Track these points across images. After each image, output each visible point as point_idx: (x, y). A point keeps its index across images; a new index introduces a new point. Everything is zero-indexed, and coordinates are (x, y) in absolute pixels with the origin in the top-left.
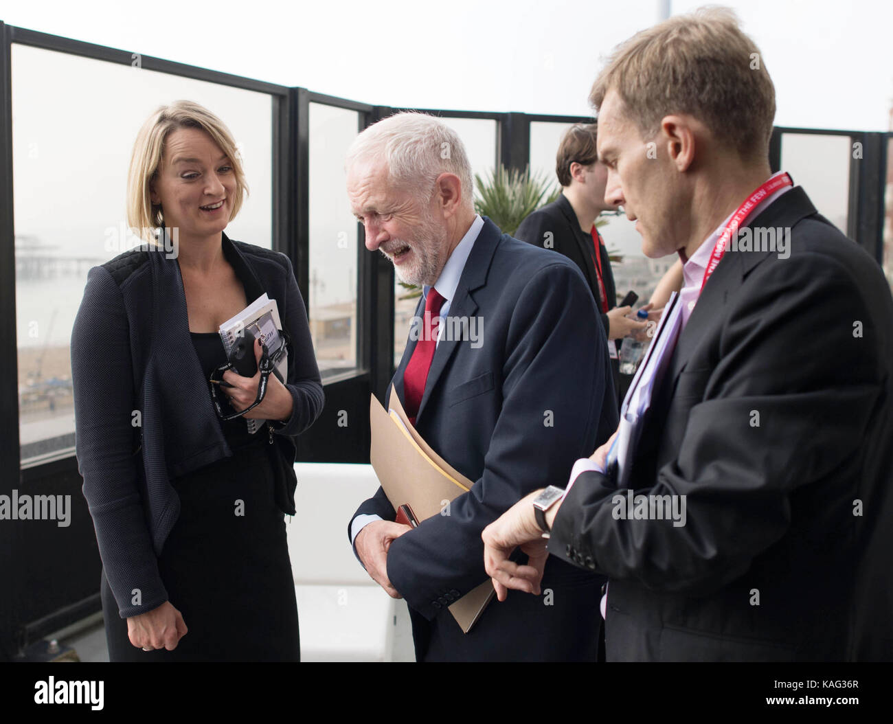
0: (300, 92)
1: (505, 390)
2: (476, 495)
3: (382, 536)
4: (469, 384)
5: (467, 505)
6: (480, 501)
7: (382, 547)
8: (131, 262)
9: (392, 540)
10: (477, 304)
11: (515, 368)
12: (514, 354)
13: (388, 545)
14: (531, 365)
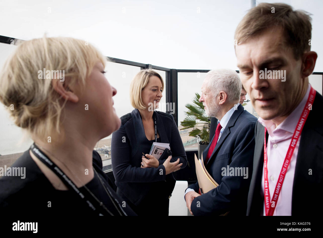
0: (149, 66)
1: (232, 159)
2: (218, 189)
3: (192, 196)
4: (223, 155)
5: (215, 193)
6: (218, 191)
7: (192, 199)
8: (126, 119)
9: (195, 198)
10: (230, 131)
11: (236, 153)
12: (236, 148)
13: (193, 199)
14: (241, 152)
